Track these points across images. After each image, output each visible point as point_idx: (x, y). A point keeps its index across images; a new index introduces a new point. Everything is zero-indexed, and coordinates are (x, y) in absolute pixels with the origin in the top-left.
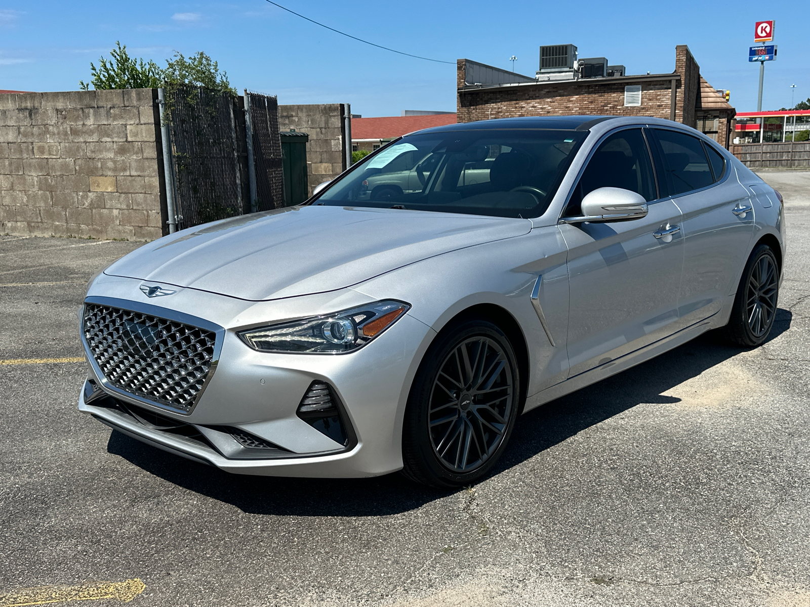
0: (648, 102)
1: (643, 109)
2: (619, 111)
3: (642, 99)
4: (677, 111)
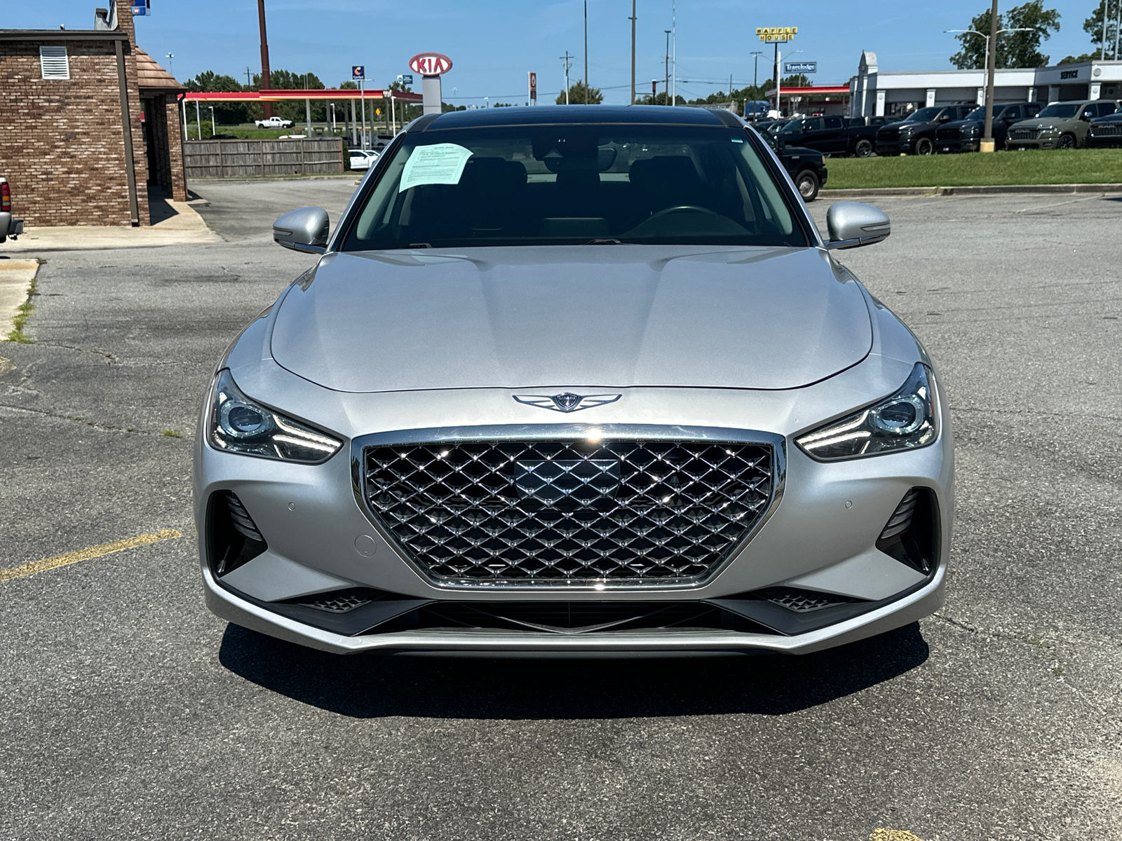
0: (81, 73)
1: (75, 84)
2: (34, 87)
3: (70, 68)
4: (129, 91)
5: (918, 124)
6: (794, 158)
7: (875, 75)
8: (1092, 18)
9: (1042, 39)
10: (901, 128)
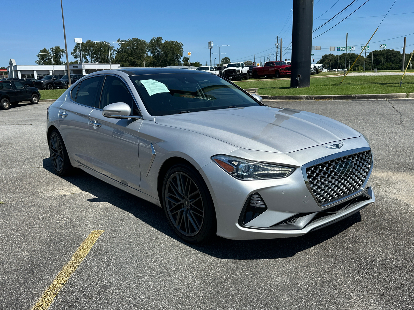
5: (47, 80)
6: (30, 90)
7: (16, 66)
8: (73, 52)
9: (62, 57)
10: (42, 82)
